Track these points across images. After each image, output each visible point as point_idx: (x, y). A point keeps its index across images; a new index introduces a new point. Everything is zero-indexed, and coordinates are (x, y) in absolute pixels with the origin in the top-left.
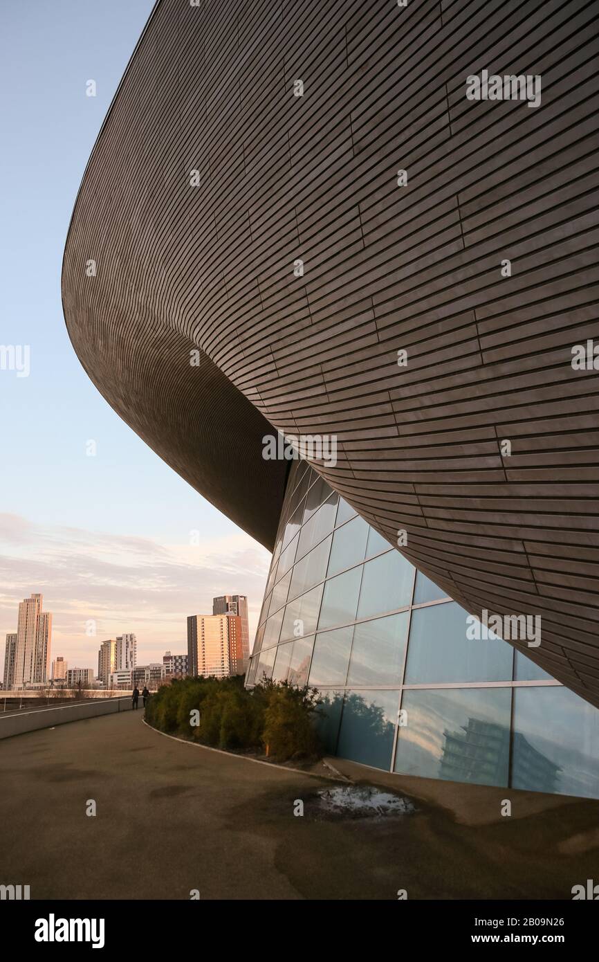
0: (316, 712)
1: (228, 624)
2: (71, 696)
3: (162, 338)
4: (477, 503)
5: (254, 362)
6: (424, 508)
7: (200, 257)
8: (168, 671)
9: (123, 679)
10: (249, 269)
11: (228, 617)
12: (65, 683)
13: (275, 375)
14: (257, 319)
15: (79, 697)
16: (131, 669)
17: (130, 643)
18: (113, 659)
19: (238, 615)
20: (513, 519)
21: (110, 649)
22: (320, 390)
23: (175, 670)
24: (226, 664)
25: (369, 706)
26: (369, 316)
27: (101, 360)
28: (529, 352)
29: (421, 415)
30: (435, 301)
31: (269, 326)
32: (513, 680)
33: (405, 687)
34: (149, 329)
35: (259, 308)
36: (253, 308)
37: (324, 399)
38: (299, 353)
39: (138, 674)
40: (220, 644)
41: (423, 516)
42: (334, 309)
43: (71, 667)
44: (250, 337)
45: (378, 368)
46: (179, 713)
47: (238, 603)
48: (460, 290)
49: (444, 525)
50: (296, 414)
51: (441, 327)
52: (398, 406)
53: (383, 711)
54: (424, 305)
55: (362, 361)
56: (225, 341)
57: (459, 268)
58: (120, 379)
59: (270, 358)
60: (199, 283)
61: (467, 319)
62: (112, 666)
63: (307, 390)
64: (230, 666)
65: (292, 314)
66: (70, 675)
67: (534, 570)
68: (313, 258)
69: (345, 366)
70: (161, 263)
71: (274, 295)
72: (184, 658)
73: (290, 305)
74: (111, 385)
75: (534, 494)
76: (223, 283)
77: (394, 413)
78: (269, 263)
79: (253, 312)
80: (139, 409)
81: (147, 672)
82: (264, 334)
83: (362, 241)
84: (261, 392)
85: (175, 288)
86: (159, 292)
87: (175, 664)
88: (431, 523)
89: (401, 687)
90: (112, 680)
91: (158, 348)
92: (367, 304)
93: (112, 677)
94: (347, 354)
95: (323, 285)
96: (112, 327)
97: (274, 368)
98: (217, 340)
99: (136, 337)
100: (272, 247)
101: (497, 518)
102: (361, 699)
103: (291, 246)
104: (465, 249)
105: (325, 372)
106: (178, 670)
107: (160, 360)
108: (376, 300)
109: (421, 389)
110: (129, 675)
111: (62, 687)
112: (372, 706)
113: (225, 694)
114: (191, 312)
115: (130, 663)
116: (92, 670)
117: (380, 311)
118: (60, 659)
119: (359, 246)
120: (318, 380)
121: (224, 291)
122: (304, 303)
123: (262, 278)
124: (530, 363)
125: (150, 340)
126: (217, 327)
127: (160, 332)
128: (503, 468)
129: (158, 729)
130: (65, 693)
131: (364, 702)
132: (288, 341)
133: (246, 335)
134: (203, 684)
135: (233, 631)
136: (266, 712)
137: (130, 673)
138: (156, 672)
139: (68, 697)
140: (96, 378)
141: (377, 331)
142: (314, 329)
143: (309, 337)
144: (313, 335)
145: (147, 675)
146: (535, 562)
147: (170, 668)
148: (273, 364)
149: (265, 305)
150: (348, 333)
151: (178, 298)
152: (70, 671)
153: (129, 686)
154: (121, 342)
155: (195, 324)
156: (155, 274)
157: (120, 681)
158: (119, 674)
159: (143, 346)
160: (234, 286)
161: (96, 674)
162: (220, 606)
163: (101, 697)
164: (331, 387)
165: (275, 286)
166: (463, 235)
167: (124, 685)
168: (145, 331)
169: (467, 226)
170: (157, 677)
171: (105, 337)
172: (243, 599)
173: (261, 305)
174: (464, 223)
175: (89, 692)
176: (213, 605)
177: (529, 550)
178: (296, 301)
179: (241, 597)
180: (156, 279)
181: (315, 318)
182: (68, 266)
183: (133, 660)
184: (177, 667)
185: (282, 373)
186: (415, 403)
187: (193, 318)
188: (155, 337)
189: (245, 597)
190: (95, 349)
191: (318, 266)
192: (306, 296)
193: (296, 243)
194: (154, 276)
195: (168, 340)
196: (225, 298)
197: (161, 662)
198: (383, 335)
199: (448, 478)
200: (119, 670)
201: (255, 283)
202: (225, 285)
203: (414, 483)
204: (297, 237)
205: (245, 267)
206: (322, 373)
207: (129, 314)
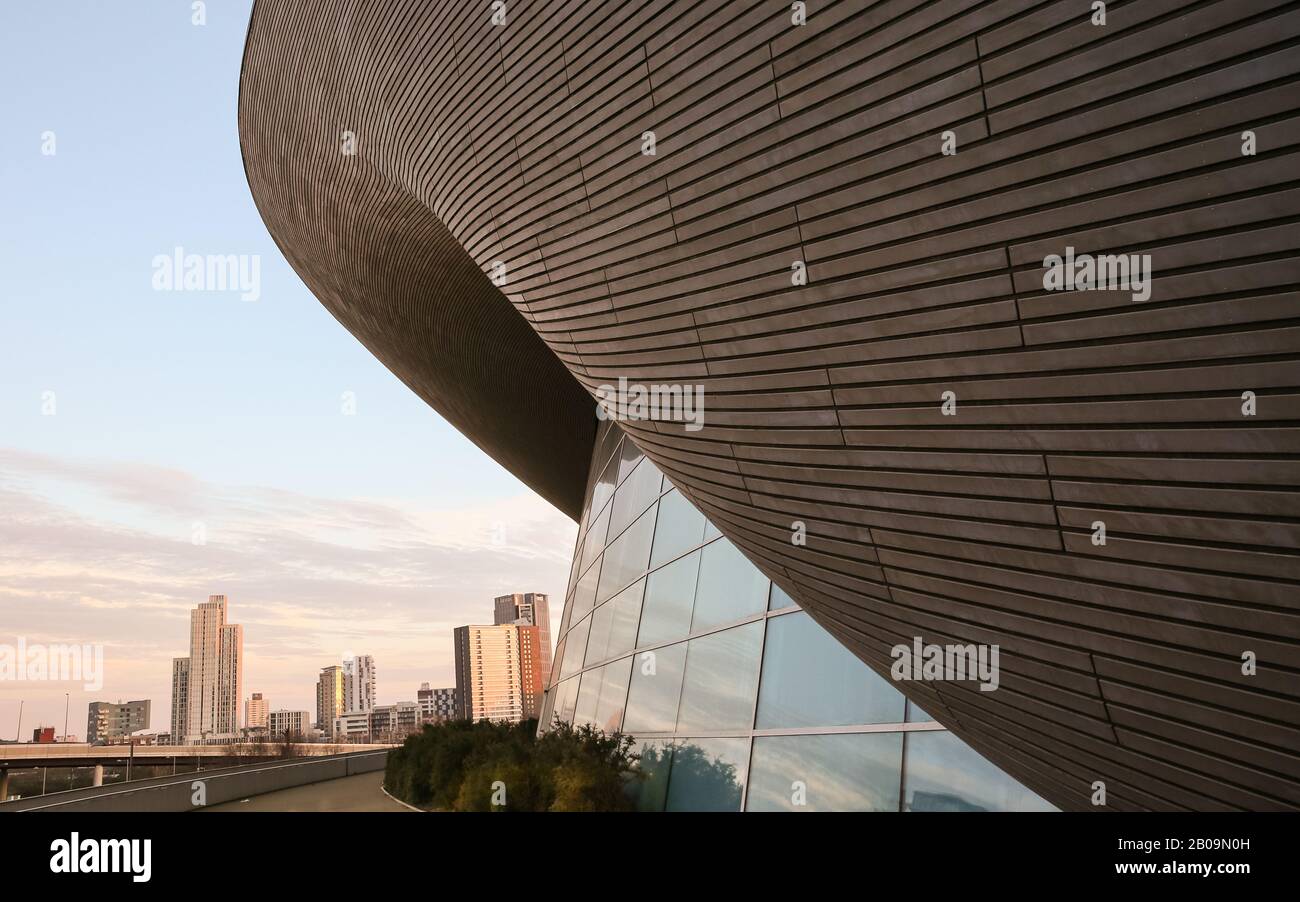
0: (632, 771)
1: (519, 639)
2: (275, 753)
3: (394, 202)
4: (810, 474)
5: (516, 258)
6: (747, 479)
7: (436, 99)
8: (425, 713)
9: (356, 727)
10: (503, 124)
11: (518, 628)
12: (265, 734)
13: (545, 279)
14: (517, 197)
15: (287, 753)
16: (368, 711)
17: (365, 670)
18: (339, 695)
19: (534, 624)
20: (856, 498)
21: (335, 680)
22: (605, 306)
23: (437, 712)
24: (517, 702)
25: (712, 763)
26: (662, 205)
27: (304, 233)
28: (864, 269)
29: (734, 349)
30: (747, 189)
31: (534, 208)
32: (905, 722)
33: (757, 733)
34: (374, 189)
35: (519, 182)
36: (512, 180)
37: (610, 319)
38: (576, 250)
39: (379, 719)
40: (507, 670)
41: (746, 490)
42: (617, 191)
43: (274, 708)
44: (510, 222)
45: (677, 279)
46: (433, 775)
47: (533, 606)
48: (776, 177)
49: (773, 504)
50: (576, 337)
51: (755, 228)
52: (706, 335)
53: (735, 770)
54: (732, 195)
55: (656, 268)
56: (477, 225)
57: (773, 146)
58: (334, 262)
59: (538, 255)
60: (437, 137)
61: (786, 217)
62: (338, 706)
63: (589, 305)
64: (522, 704)
65: (563, 194)
66: (273, 721)
67: (885, 569)
68: (588, 116)
69: (636, 274)
70: (383, 101)
71: (538, 164)
72: (450, 693)
73: (560, 180)
74: (321, 272)
75: (878, 464)
76: (468, 140)
77: (700, 344)
78: (529, 118)
79: (511, 187)
80: (366, 308)
81: (393, 716)
82: (527, 219)
83: (651, 97)
84: (529, 302)
85: (403, 140)
86: (383, 141)
87: (437, 703)
88: (756, 499)
89: (751, 733)
90: (338, 729)
91: (389, 217)
92: (659, 189)
93: (338, 723)
94: (638, 257)
95: (603, 156)
96: (318, 186)
97: (544, 270)
98: (467, 221)
99: (355, 201)
100: (533, 96)
101: (835, 495)
102: (700, 752)
103: (559, 97)
104: (781, 121)
105: (610, 281)
106: (441, 712)
107: (393, 235)
108: (672, 183)
109: (733, 312)
110: (365, 721)
111: (262, 739)
112: (717, 762)
113: (499, 746)
114: (428, 178)
115: (366, 701)
116: (307, 713)
117: (677, 198)
118: (257, 697)
119: (647, 104)
120: (602, 291)
121: (470, 152)
122: (577, 179)
123: (522, 138)
124: (866, 284)
125: (376, 206)
126: (464, 204)
127: (390, 195)
128: (839, 427)
129: (403, 801)
130: (265, 749)
131: (704, 756)
132: (561, 232)
133: (504, 219)
134: (468, 732)
135: (527, 649)
136: (556, 772)
137: (366, 718)
138: (407, 715)
139: (269, 755)
140: (298, 262)
141: (675, 227)
142: (593, 219)
143: (587, 229)
144: (591, 227)
145: (393, 719)
146: (886, 557)
147: (429, 709)
148: (541, 264)
149: (528, 177)
150: (638, 227)
151: (409, 157)
152: (273, 715)
153: (365, 737)
154: (332, 208)
155: (435, 194)
156: (374, 116)
157: (350, 730)
158: (349, 719)
159: (367, 214)
160: (485, 146)
161: (313, 720)
162: (507, 610)
163: (321, 754)
164: (619, 302)
165: (539, 152)
166: (778, 100)
167: (358, 735)
168: (367, 192)
169: (784, 87)
170: (409, 723)
171: (309, 201)
172: (541, 599)
173: (521, 177)
174: (780, 83)
175: (301, 747)
176: (494, 609)
177: (877, 541)
178: (569, 176)
179: (539, 595)
180: (377, 124)
181: (595, 202)
182: (248, 95)
183: (371, 696)
184: (439, 708)
185: (555, 276)
186: (726, 332)
187: (431, 186)
188: (384, 200)
189: (544, 596)
190: (293, 216)
191: (596, 128)
192: (580, 170)
193: (564, 92)
194: (374, 120)
195: (403, 206)
196: (472, 163)
197: (415, 700)
198: (684, 233)
199: (772, 437)
200: (349, 712)
201: (512, 145)
202: (472, 144)
203: (732, 443)
204: (566, 83)
205: (499, 120)
206: (606, 282)
207: (341, 167)
